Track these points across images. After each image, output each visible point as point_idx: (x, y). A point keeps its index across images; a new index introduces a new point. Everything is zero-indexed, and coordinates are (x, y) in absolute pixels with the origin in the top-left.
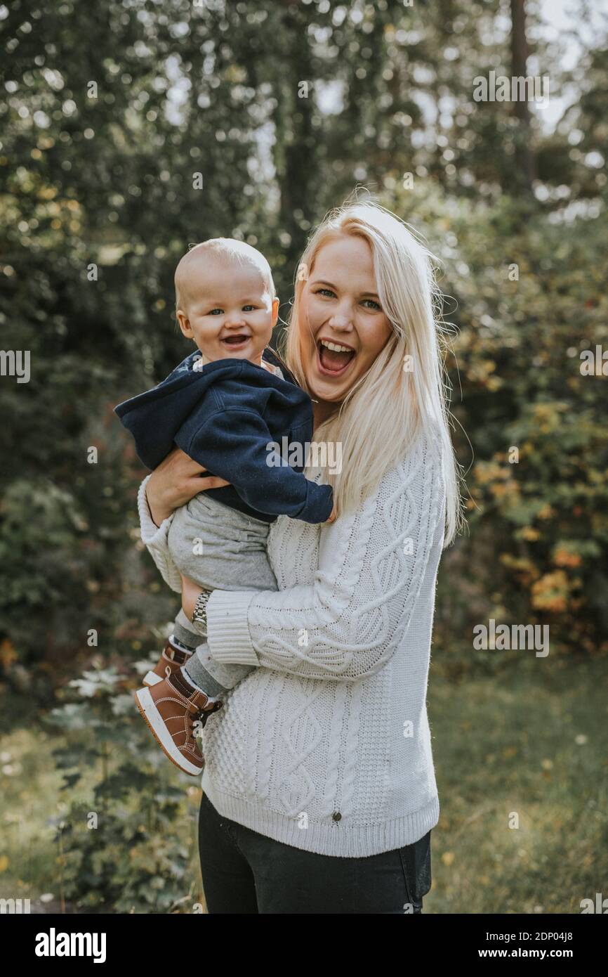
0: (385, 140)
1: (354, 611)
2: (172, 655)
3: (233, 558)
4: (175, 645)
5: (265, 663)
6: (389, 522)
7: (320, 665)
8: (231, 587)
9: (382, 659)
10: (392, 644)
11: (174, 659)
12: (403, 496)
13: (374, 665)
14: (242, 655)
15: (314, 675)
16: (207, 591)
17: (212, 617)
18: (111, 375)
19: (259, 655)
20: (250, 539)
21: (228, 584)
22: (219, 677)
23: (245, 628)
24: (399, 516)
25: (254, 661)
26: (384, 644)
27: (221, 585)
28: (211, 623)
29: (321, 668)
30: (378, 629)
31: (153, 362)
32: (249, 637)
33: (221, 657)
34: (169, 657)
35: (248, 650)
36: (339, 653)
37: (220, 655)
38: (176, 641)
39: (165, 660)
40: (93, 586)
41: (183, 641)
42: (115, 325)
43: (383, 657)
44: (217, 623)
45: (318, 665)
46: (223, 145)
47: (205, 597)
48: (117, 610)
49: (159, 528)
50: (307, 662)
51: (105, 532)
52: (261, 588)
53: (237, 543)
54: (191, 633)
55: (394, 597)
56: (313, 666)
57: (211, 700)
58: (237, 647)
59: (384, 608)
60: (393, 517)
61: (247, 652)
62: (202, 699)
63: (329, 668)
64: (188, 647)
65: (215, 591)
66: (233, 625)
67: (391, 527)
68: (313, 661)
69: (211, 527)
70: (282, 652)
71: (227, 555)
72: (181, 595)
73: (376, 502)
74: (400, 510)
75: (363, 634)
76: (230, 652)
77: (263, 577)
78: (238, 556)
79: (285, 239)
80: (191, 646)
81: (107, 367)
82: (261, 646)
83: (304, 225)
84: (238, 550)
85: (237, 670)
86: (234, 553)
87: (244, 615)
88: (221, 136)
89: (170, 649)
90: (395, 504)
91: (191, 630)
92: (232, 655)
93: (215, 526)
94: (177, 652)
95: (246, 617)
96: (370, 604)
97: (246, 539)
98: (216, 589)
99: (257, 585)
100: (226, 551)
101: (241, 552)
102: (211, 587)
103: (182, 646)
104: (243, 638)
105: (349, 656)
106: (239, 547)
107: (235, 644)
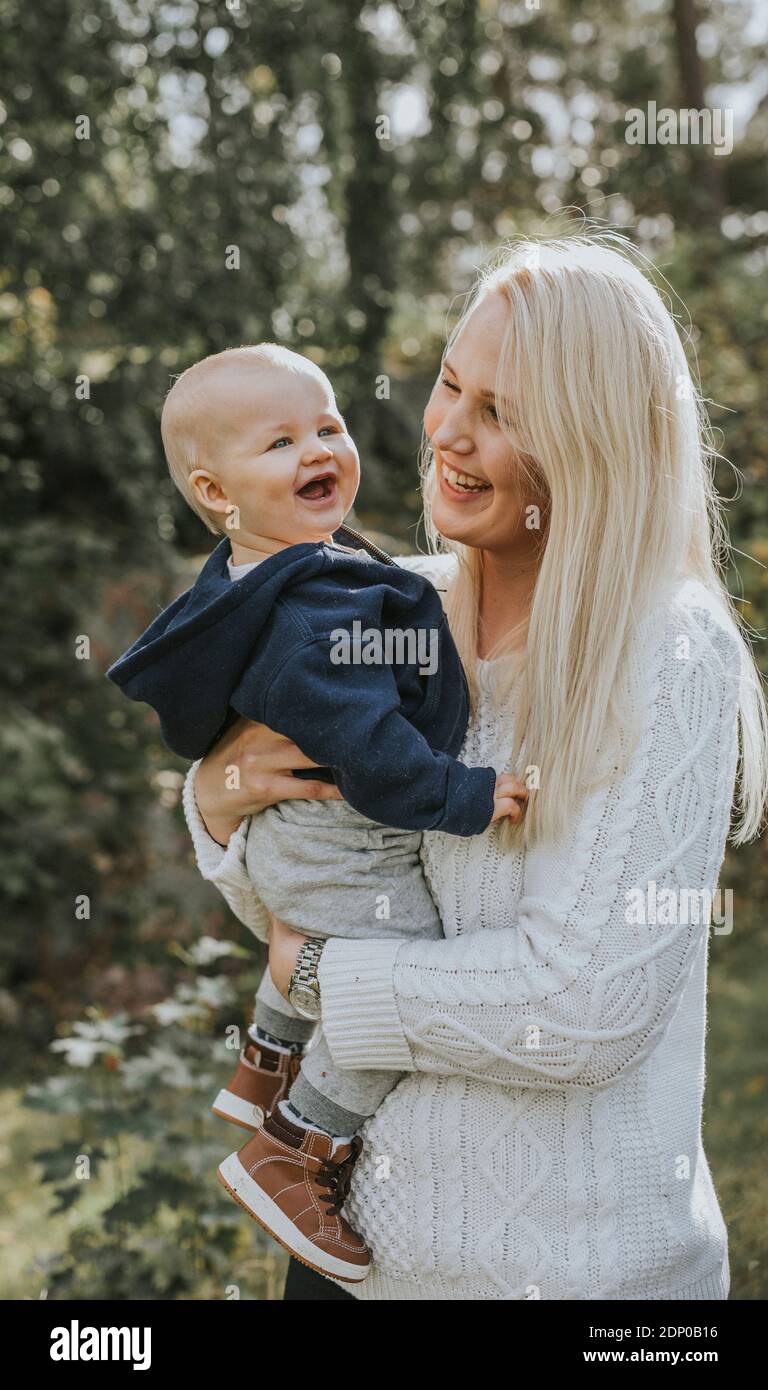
0: (494, 168)
1: (599, 973)
2: (258, 1058)
3: (362, 883)
4: (261, 1042)
5: (425, 1063)
6: (664, 819)
7: (531, 1066)
8: (357, 932)
9: (640, 1054)
10: (657, 1028)
11: (262, 1065)
12: (688, 776)
13: (626, 1064)
14: (383, 1051)
15: (517, 1081)
16: (317, 941)
17: (329, 986)
18: (106, 546)
19: (413, 1048)
20: (388, 844)
21: (352, 924)
22: (347, 1102)
23: (391, 1003)
24: (682, 810)
25: (405, 1062)
26: (646, 1030)
27: (341, 930)
28: (330, 997)
29: (531, 1071)
30: (639, 1004)
31: (173, 520)
32: (398, 1018)
33: (347, 1057)
34: (252, 1061)
35: (396, 1041)
36: (569, 1044)
37: (345, 1053)
38: (262, 1033)
39: (245, 1068)
40: (103, 863)
41: (272, 1031)
42: (110, 468)
43: (641, 1050)
44: (337, 996)
45: (526, 1065)
46: (250, 186)
47: (313, 949)
48: (143, 898)
49: (224, 847)
50: (506, 1061)
51: (115, 781)
52: (414, 934)
53: (365, 857)
54: (283, 1016)
55: (666, 949)
56: (518, 1067)
57: (339, 1142)
58: (377, 1036)
59: (651, 968)
60: (671, 811)
61: (392, 1045)
62: (322, 1146)
63: (545, 1070)
64: (281, 1041)
65: (330, 941)
66: (367, 998)
67: (667, 830)
68: (518, 1060)
69: (320, 833)
70: (460, 1044)
71: (350, 880)
72: (266, 947)
73: (642, 786)
74: (683, 800)
75: (613, 1012)
76: (362, 1047)
77: (408, 912)
78: (369, 880)
79: (356, 320)
80: (286, 1039)
81: (101, 531)
82: (420, 1034)
83: (380, 297)
84: (368, 868)
85: (377, 1082)
86: (364, 873)
87: (388, 979)
88: (248, 174)
89: (252, 1048)
90: (675, 788)
91: (282, 1011)
92: (364, 1051)
93: (326, 830)
94: (266, 1053)
95: (390, 983)
96: (628, 961)
97: (380, 845)
98: (332, 936)
99: (399, 926)
100: (348, 873)
101: (374, 870)
102: (324, 934)
103: (271, 1041)
104: (387, 1020)
105: (584, 1051)
106: (370, 862)
107: (376, 1031)
